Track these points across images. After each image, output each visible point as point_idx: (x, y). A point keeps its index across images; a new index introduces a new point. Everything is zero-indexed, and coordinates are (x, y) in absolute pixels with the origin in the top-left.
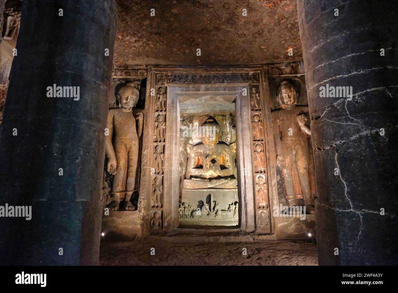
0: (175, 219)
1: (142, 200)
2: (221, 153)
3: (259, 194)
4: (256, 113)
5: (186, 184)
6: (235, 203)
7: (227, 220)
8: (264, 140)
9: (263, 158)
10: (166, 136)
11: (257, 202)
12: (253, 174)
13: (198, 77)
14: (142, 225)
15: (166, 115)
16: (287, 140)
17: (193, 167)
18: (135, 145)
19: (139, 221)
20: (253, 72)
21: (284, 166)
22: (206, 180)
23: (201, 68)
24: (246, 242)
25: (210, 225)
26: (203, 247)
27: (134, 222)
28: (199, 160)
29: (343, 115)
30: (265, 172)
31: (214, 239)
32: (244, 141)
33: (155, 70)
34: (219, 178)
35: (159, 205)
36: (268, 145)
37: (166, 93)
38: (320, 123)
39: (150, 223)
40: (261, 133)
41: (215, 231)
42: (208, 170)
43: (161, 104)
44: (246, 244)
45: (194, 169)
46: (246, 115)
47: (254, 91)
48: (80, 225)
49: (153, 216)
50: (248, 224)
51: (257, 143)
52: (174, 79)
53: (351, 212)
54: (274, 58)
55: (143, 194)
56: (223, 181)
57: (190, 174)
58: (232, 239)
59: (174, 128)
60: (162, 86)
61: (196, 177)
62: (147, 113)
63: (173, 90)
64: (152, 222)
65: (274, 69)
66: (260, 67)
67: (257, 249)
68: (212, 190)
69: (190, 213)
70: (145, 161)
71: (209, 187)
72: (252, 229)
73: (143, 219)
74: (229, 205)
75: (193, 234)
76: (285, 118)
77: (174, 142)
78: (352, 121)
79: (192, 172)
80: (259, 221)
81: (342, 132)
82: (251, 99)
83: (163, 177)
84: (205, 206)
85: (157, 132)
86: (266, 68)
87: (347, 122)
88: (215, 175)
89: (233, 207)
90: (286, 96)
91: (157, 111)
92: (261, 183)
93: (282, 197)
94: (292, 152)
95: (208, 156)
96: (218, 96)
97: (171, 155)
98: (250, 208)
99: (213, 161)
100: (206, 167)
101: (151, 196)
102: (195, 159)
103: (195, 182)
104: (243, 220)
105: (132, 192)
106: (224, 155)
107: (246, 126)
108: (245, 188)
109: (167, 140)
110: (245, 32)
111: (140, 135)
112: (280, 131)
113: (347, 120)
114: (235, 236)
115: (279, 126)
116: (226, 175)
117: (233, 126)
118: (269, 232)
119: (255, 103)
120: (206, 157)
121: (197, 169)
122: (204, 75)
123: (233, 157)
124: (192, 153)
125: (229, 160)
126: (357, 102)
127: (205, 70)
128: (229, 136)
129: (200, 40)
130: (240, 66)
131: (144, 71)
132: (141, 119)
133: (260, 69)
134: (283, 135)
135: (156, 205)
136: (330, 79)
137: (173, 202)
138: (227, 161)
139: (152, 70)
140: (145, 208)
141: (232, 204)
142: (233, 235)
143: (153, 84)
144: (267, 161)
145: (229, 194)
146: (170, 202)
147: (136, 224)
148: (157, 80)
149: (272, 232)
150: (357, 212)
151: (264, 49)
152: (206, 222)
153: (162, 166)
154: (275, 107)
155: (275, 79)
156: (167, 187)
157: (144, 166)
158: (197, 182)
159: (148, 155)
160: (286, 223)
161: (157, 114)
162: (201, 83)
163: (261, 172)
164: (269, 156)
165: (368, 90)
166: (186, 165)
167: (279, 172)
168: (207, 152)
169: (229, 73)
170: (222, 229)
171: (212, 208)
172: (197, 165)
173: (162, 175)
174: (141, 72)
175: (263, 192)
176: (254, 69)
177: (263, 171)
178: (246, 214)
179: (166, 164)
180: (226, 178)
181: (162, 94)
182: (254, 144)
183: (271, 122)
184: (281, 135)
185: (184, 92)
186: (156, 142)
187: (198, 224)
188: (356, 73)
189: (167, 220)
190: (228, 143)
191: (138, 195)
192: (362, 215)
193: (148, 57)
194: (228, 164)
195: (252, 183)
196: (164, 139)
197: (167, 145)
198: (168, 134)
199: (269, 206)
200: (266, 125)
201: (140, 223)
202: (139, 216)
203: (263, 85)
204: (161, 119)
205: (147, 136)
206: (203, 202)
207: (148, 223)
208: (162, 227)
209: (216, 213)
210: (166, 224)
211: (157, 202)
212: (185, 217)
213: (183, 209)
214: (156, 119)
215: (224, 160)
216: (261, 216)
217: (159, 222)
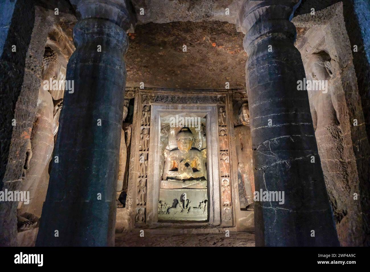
0: (155, 215)
1: (129, 199)
2: (194, 158)
3: (224, 194)
4: (223, 129)
5: (164, 184)
6: (205, 201)
7: (198, 216)
8: (228, 150)
9: (227, 165)
10: (149, 146)
11: (222, 201)
12: (219, 178)
13: (176, 98)
14: (129, 220)
15: (149, 129)
16: (247, 151)
17: (169, 169)
18: (124, 153)
19: (127, 217)
20: (221, 95)
21: (244, 172)
22: (181, 181)
23: (179, 91)
24: (213, 233)
25: (184, 220)
26: (179, 237)
27: (122, 218)
28: (174, 163)
29: (268, 151)
30: (229, 177)
31: (187, 231)
32: (213, 151)
33: (141, 92)
34: (191, 179)
35: (143, 203)
36: (232, 155)
37: (150, 111)
38: (256, 153)
39: (135, 218)
40: (226, 145)
41: (188, 225)
42: (182, 172)
43: (146, 120)
44: (213, 235)
45: (170, 172)
46: (214, 129)
47: (221, 111)
48: (107, 217)
49: (137, 212)
50: (215, 219)
51: (223, 152)
52: (157, 100)
53: (271, 208)
54: (237, 86)
55: (130, 194)
56: (195, 182)
57: (167, 176)
58: (202, 231)
59: (156, 139)
60: (147, 105)
61: (172, 178)
62: (134, 127)
63: (156, 108)
64: (137, 217)
65: (237, 94)
66: (226, 92)
67: (221, 238)
68: (186, 190)
69: (166, 210)
70: (132, 167)
71: (183, 187)
72: (218, 223)
73: (130, 215)
74: (200, 203)
75: (170, 227)
76: (245, 133)
77: (156, 150)
78: (272, 154)
79: (168, 174)
80: (224, 217)
81: (267, 161)
82: (218, 117)
83: (146, 180)
84: (180, 204)
85: (142, 143)
86: (230, 92)
87: (270, 155)
88: (189, 177)
89: (203, 205)
90: (246, 116)
91: (142, 125)
92: (226, 185)
93: (242, 197)
94: (250, 160)
95: (182, 160)
96: (192, 114)
97: (153, 161)
98: (217, 206)
99: (187, 165)
100: (181, 170)
101: (136, 196)
102: (171, 162)
103: (171, 182)
104: (211, 215)
105: (121, 193)
106: (196, 159)
107: (214, 138)
108: (213, 189)
109: (150, 150)
110: (214, 68)
111: (128, 145)
112: (241, 144)
113: (270, 153)
114: (205, 228)
115: (241, 139)
116: (198, 177)
117: (204, 135)
118: (232, 225)
119: (222, 121)
120: (181, 161)
121: (173, 172)
122: (181, 97)
123: (204, 161)
124: (169, 157)
125: (200, 164)
126: (275, 143)
127: (182, 93)
128: (201, 143)
129: (179, 72)
130: (210, 90)
131: (133, 93)
132: (129, 132)
133: (226, 93)
134: (243, 146)
135: (141, 203)
136: (262, 127)
137: (154, 201)
138: (199, 165)
139: (139, 92)
140: (131, 206)
141: (203, 202)
142: (203, 228)
143: (140, 103)
144: (230, 167)
145: (200, 193)
146: (152, 201)
147: (124, 219)
148: (143, 100)
149: (234, 226)
150: (274, 209)
151: (229, 79)
152: (181, 218)
153: (146, 171)
154: (238, 124)
155: (238, 101)
156: (149, 188)
157: (131, 171)
158: (173, 182)
159: (135, 162)
160: (245, 218)
161: (142, 128)
162: (178, 103)
163: (226, 177)
164: (232, 163)
165: (281, 137)
166: (163, 168)
167: (240, 177)
168: (182, 157)
169: (201, 95)
170: (194, 223)
171: (185, 205)
172: (173, 168)
173: (146, 178)
174: (130, 94)
175: (227, 193)
176: (222, 93)
177: (227, 175)
178: (214, 211)
179: (149, 169)
180: (197, 179)
181: (146, 112)
182: (221, 153)
183: (234, 136)
184: (242, 147)
185: (165, 110)
186: (141, 150)
187: (173, 219)
188: (275, 126)
189: (149, 216)
190: (200, 149)
191: (126, 195)
192: (276, 210)
193: (136, 82)
194: (200, 167)
195: (218, 185)
196: (148, 149)
197: (150, 154)
198: (151, 145)
199: (231, 204)
200: (230, 139)
201: (127, 218)
202: (126, 212)
203: (228, 106)
204: (146, 132)
205: (134, 146)
206: (177, 201)
207: (134, 218)
208: (145, 221)
209: (189, 210)
210: (148, 219)
211: (141, 201)
212: (162, 213)
213: (161, 206)
214: (141, 131)
215: (196, 164)
216: (225, 212)
217: (143, 218)
